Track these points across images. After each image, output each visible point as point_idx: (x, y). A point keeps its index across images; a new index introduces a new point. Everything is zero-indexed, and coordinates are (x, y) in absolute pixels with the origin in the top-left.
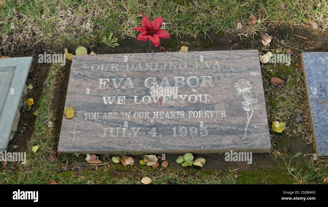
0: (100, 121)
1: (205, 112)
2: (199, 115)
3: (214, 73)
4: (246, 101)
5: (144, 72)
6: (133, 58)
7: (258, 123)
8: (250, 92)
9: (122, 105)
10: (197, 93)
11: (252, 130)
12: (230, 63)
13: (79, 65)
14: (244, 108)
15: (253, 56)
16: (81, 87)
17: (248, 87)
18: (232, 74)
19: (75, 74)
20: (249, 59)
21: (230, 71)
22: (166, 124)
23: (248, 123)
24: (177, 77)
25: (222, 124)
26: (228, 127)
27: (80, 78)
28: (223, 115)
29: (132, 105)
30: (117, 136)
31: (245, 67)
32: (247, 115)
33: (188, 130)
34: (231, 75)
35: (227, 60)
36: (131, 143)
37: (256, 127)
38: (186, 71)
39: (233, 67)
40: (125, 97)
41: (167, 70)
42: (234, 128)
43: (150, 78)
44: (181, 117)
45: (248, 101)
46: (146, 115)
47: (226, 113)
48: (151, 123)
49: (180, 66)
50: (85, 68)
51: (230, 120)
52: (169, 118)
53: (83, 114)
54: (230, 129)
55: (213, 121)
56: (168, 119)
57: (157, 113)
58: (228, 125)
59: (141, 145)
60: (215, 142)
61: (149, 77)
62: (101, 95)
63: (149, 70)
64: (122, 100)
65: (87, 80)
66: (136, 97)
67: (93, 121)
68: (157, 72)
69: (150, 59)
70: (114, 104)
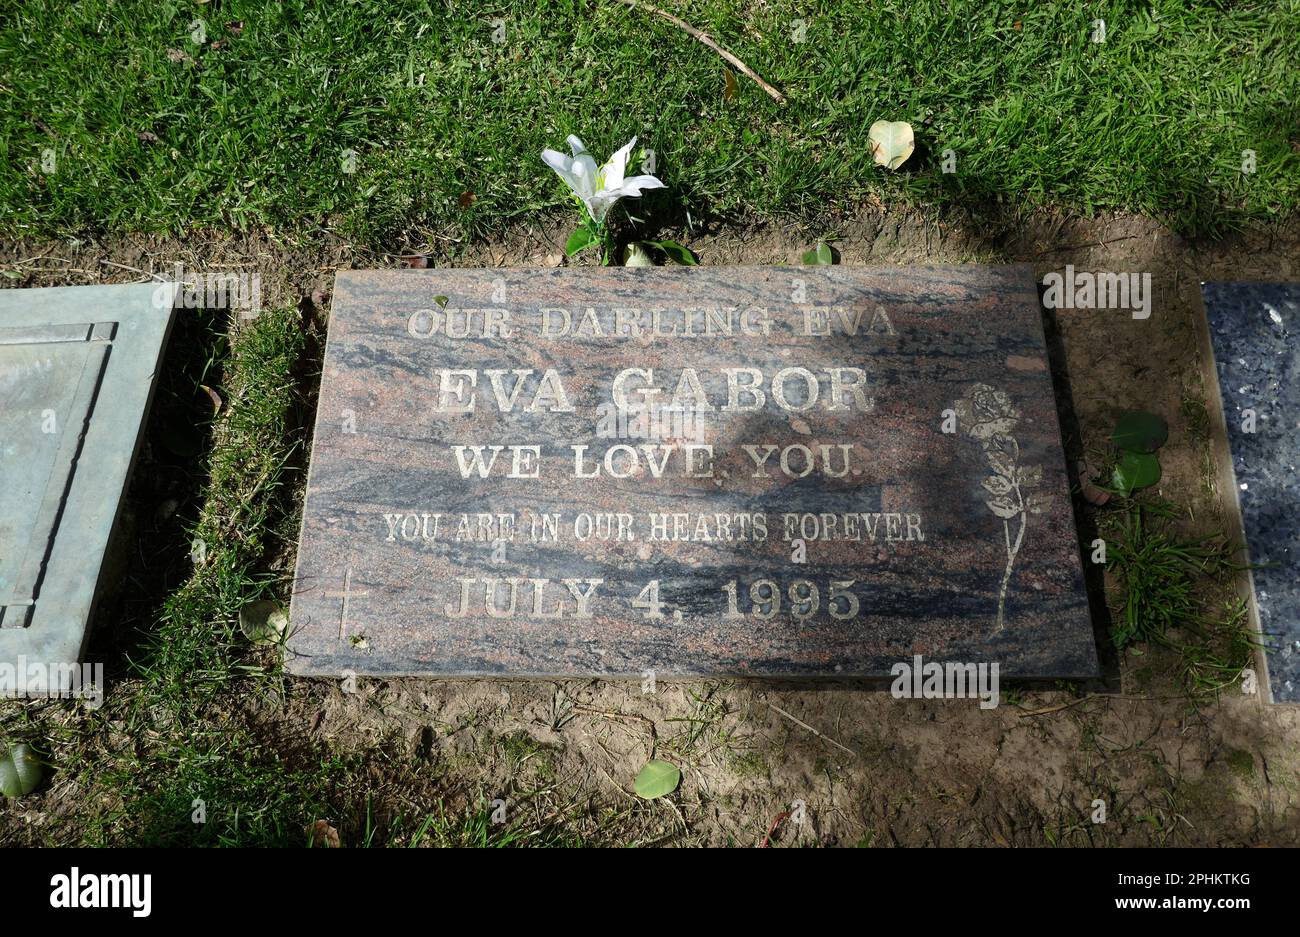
0: (445, 547)
1: (846, 519)
2: (821, 530)
3: (874, 354)
4: (997, 475)
5: (607, 346)
6: (565, 284)
7: (1047, 567)
8: (1009, 438)
9: (527, 482)
10: (812, 436)
11: (1023, 598)
12: (933, 315)
13: (358, 312)
14: (990, 504)
15: (1016, 289)
16: (368, 405)
17: (1003, 415)
18: (941, 361)
19: (347, 350)
20: (1001, 300)
21: (932, 348)
22: (699, 564)
23: (1009, 570)
24: (736, 370)
25: (909, 572)
26: (935, 585)
27: (363, 365)
28: (914, 531)
29: (565, 482)
30: (512, 611)
31: (988, 334)
32: (1004, 536)
33: (784, 593)
34: (938, 367)
35: (919, 303)
36: (565, 644)
37: (1037, 586)
38: (769, 345)
39: (945, 334)
40: (537, 449)
41: (694, 340)
42: (956, 589)
43: (631, 370)
44: (756, 537)
45: (1006, 477)
46: (621, 526)
47: (923, 523)
48: (638, 562)
49: (744, 324)
50: (384, 322)
51: (939, 553)
52: (707, 538)
53: (377, 516)
54: (942, 593)
55: (875, 557)
56: (705, 544)
57: (665, 516)
58: (932, 573)
59: (603, 652)
60: (888, 644)
61: (629, 365)
62: (447, 437)
63: (627, 340)
64: (527, 460)
65: (391, 373)
66: (579, 449)
67: (418, 547)
68: (658, 345)
69: (629, 291)
70: (497, 479)
